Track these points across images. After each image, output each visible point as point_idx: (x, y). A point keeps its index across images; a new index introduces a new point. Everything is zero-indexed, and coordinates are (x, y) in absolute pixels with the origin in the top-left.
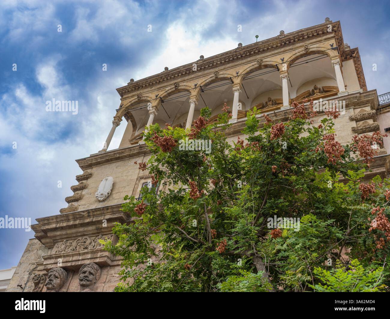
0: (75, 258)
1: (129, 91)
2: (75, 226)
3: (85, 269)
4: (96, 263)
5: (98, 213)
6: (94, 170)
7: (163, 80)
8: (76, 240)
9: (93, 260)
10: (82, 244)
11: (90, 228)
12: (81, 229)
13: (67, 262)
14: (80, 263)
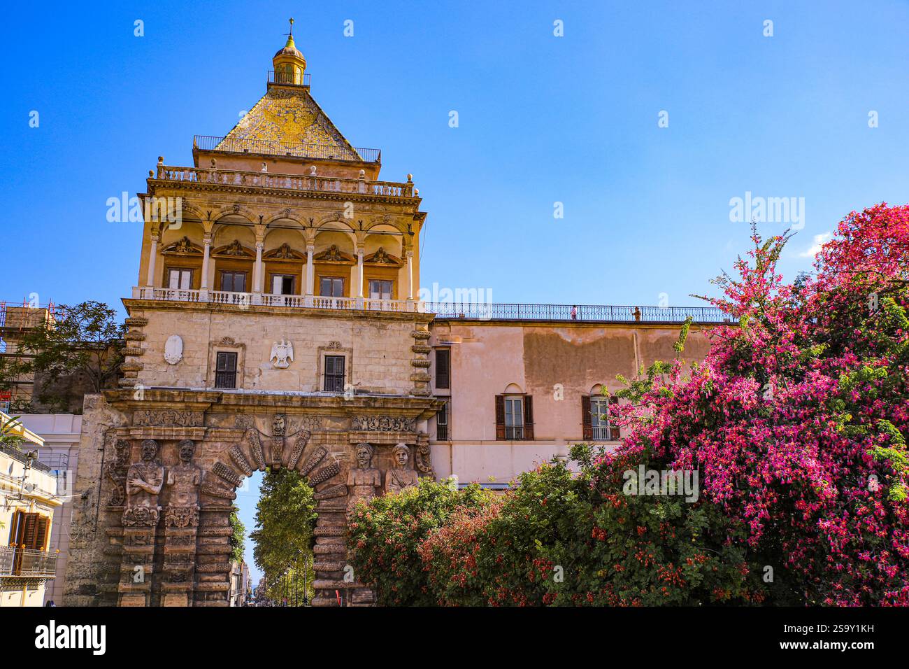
0: (167, 433)
1: (164, 186)
2: (162, 401)
3: (185, 446)
4: (193, 440)
6: (147, 314)
7: (217, 190)
8: (162, 412)
11: (179, 405)
12: (169, 405)
13: (158, 435)
14: (174, 438)
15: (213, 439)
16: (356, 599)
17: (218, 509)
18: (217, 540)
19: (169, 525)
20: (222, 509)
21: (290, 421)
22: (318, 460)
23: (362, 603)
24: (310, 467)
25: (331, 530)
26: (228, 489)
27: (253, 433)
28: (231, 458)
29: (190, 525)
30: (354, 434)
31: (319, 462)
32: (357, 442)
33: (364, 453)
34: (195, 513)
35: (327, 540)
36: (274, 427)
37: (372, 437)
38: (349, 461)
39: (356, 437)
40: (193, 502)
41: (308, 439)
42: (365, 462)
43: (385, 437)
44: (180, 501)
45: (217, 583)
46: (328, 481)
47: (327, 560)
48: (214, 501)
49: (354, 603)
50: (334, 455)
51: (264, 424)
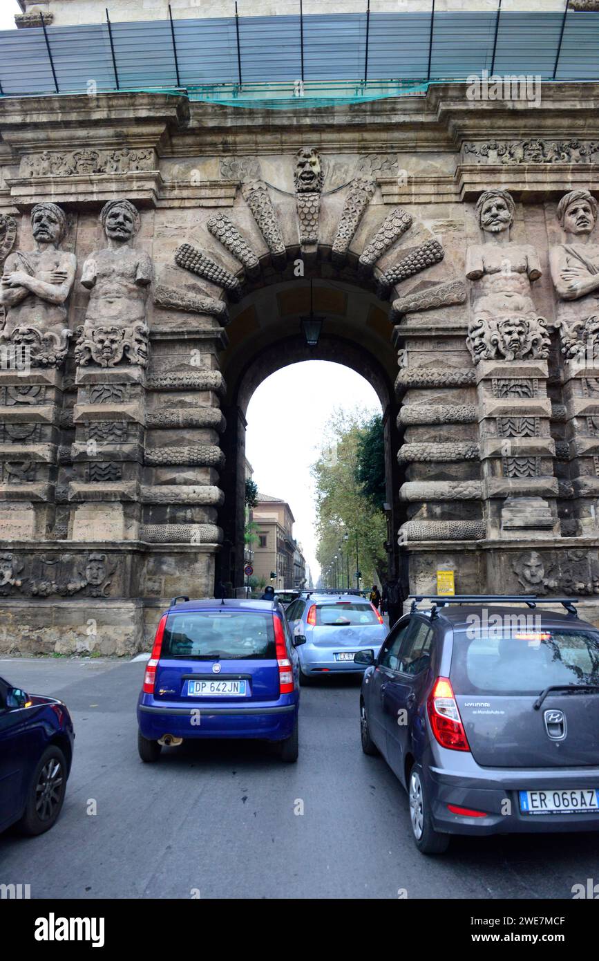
0: (82, 188)
2: (67, 125)
3: (115, 210)
5: (121, 102)
8: (73, 154)
9: (124, 194)
10: (89, 162)
11: (102, 132)
12: (82, 133)
13: (65, 194)
14: (95, 198)
15: (176, 203)
16: (511, 520)
17: (189, 333)
18: (188, 398)
19: (82, 362)
20: (197, 332)
21: (332, 164)
22: (397, 231)
23: (526, 528)
24: (380, 245)
25: (436, 374)
26: (208, 296)
27: (256, 187)
28: (214, 235)
29: (125, 361)
30: (471, 172)
31: (398, 237)
32: (478, 188)
33: (499, 207)
34: (139, 337)
35: (429, 395)
36: (300, 171)
37: (512, 177)
38: (461, 235)
39: (477, 178)
40: (133, 317)
41: (372, 194)
42: (501, 226)
43: (540, 177)
44: (104, 312)
45: (192, 488)
46: (421, 275)
47: (434, 439)
48: (180, 320)
49: (506, 529)
50: (429, 225)
51: (278, 170)
